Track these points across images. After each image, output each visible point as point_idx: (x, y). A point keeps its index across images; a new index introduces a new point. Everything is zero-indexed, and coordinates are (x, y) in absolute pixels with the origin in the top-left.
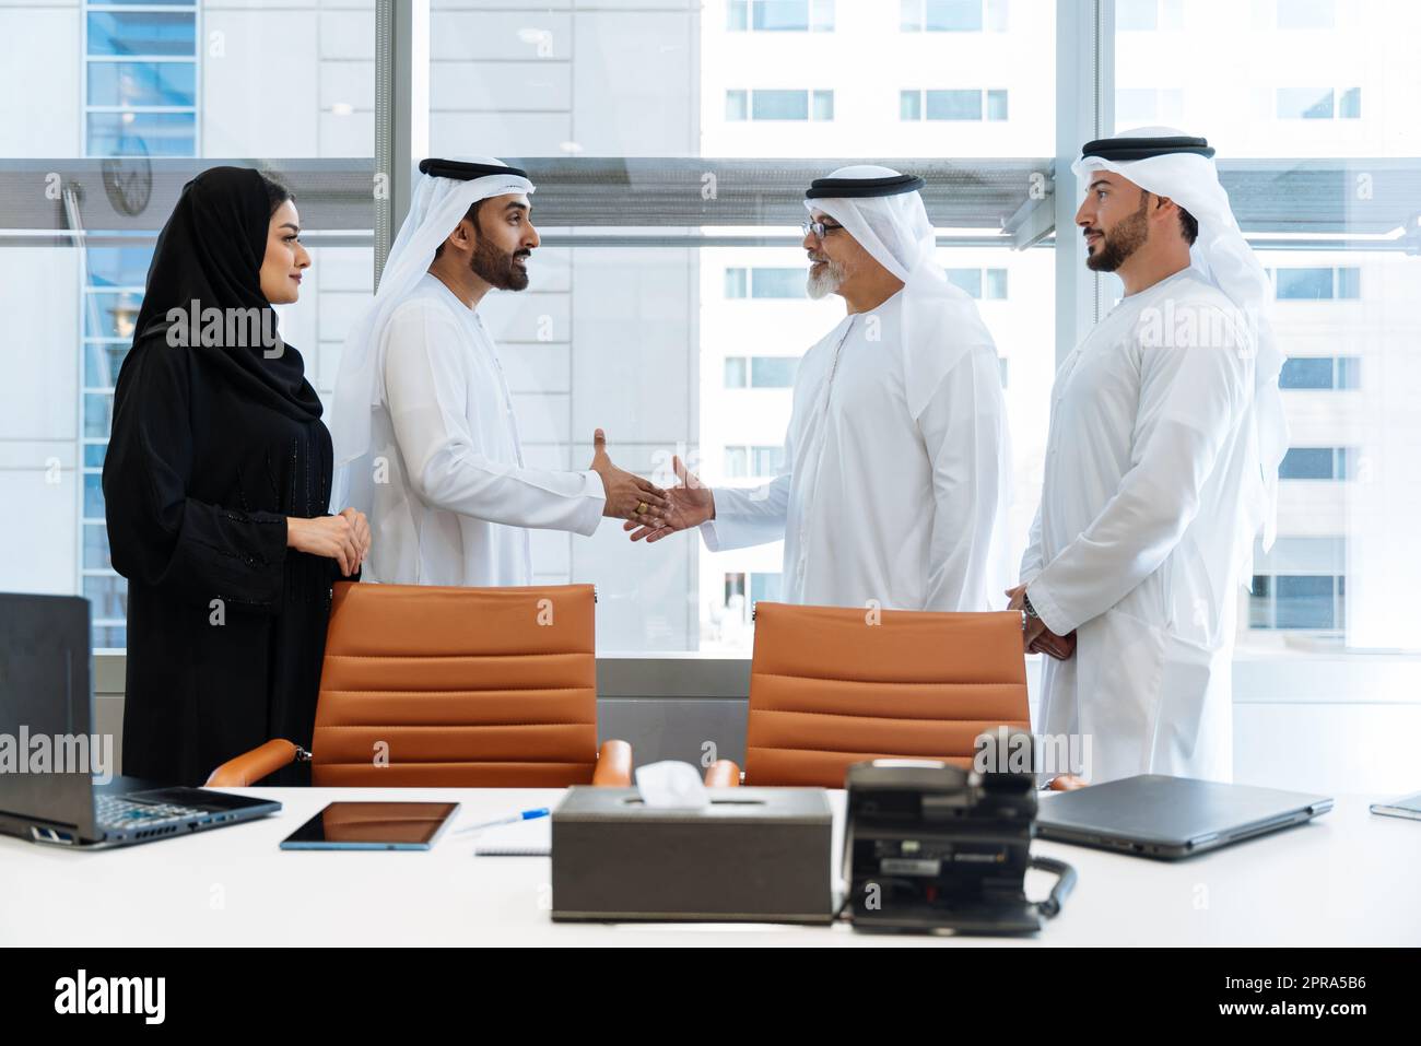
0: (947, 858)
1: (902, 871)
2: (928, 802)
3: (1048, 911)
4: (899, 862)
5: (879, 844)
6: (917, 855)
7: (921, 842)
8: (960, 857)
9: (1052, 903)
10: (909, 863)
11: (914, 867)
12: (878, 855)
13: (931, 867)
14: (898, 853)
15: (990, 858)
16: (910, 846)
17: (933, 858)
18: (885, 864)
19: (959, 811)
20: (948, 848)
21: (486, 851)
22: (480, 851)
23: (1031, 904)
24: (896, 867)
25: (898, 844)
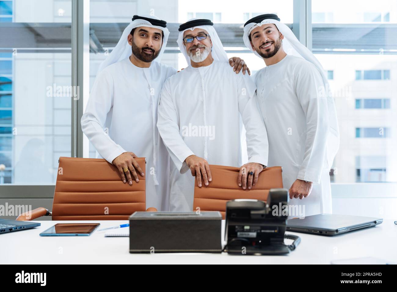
0: (259, 231)
1: (244, 236)
2: (252, 212)
3: (292, 248)
4: (244, 233)
5: (237, 227)
6: (249, 231)
7: (250, 226)
8: (263, 231)
9: (293, 245)
10: (247, 233)
11: (248, 235)
12: (236, 231)
13: (254, 235)
14: (243, 230)
15: (273, 231)
16: (247, 227)
17: (254, 232)
18: (239, 234)
19: (262, 215)
20: (259, 228)
21: (108, 236)
22: (106, 236)
23: (286, 246)
24: (242, 234)
25: (243, 227)
